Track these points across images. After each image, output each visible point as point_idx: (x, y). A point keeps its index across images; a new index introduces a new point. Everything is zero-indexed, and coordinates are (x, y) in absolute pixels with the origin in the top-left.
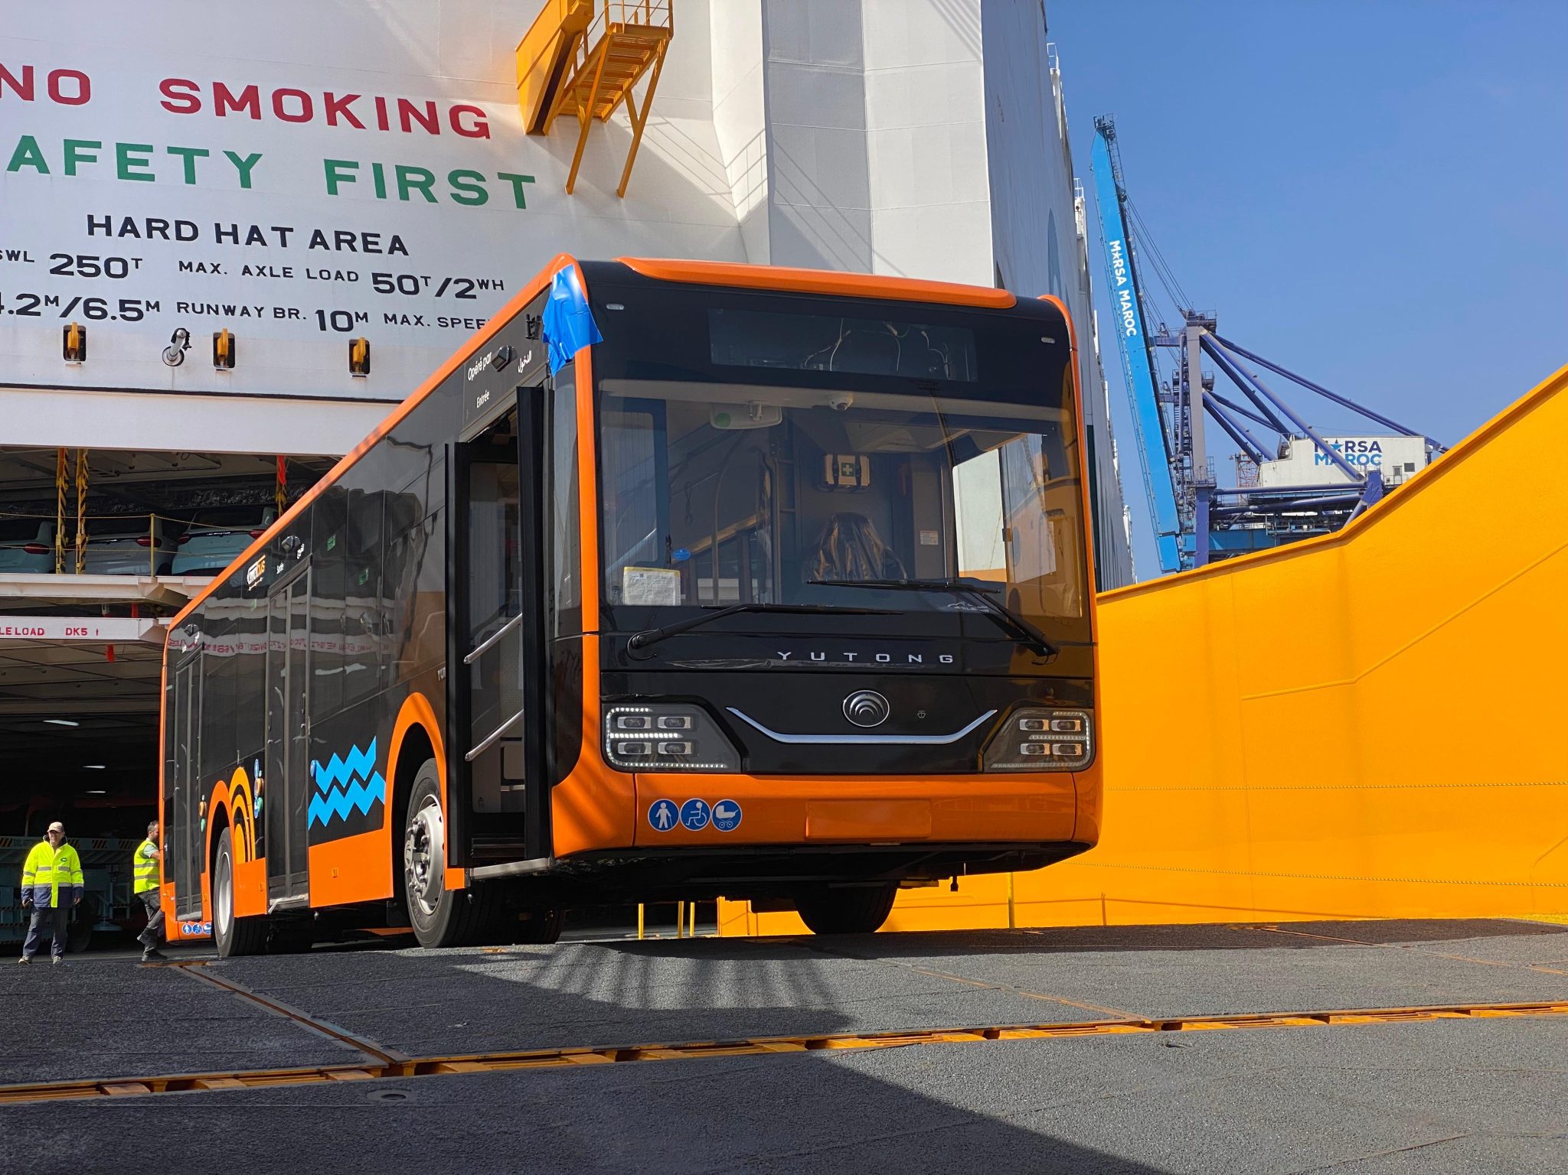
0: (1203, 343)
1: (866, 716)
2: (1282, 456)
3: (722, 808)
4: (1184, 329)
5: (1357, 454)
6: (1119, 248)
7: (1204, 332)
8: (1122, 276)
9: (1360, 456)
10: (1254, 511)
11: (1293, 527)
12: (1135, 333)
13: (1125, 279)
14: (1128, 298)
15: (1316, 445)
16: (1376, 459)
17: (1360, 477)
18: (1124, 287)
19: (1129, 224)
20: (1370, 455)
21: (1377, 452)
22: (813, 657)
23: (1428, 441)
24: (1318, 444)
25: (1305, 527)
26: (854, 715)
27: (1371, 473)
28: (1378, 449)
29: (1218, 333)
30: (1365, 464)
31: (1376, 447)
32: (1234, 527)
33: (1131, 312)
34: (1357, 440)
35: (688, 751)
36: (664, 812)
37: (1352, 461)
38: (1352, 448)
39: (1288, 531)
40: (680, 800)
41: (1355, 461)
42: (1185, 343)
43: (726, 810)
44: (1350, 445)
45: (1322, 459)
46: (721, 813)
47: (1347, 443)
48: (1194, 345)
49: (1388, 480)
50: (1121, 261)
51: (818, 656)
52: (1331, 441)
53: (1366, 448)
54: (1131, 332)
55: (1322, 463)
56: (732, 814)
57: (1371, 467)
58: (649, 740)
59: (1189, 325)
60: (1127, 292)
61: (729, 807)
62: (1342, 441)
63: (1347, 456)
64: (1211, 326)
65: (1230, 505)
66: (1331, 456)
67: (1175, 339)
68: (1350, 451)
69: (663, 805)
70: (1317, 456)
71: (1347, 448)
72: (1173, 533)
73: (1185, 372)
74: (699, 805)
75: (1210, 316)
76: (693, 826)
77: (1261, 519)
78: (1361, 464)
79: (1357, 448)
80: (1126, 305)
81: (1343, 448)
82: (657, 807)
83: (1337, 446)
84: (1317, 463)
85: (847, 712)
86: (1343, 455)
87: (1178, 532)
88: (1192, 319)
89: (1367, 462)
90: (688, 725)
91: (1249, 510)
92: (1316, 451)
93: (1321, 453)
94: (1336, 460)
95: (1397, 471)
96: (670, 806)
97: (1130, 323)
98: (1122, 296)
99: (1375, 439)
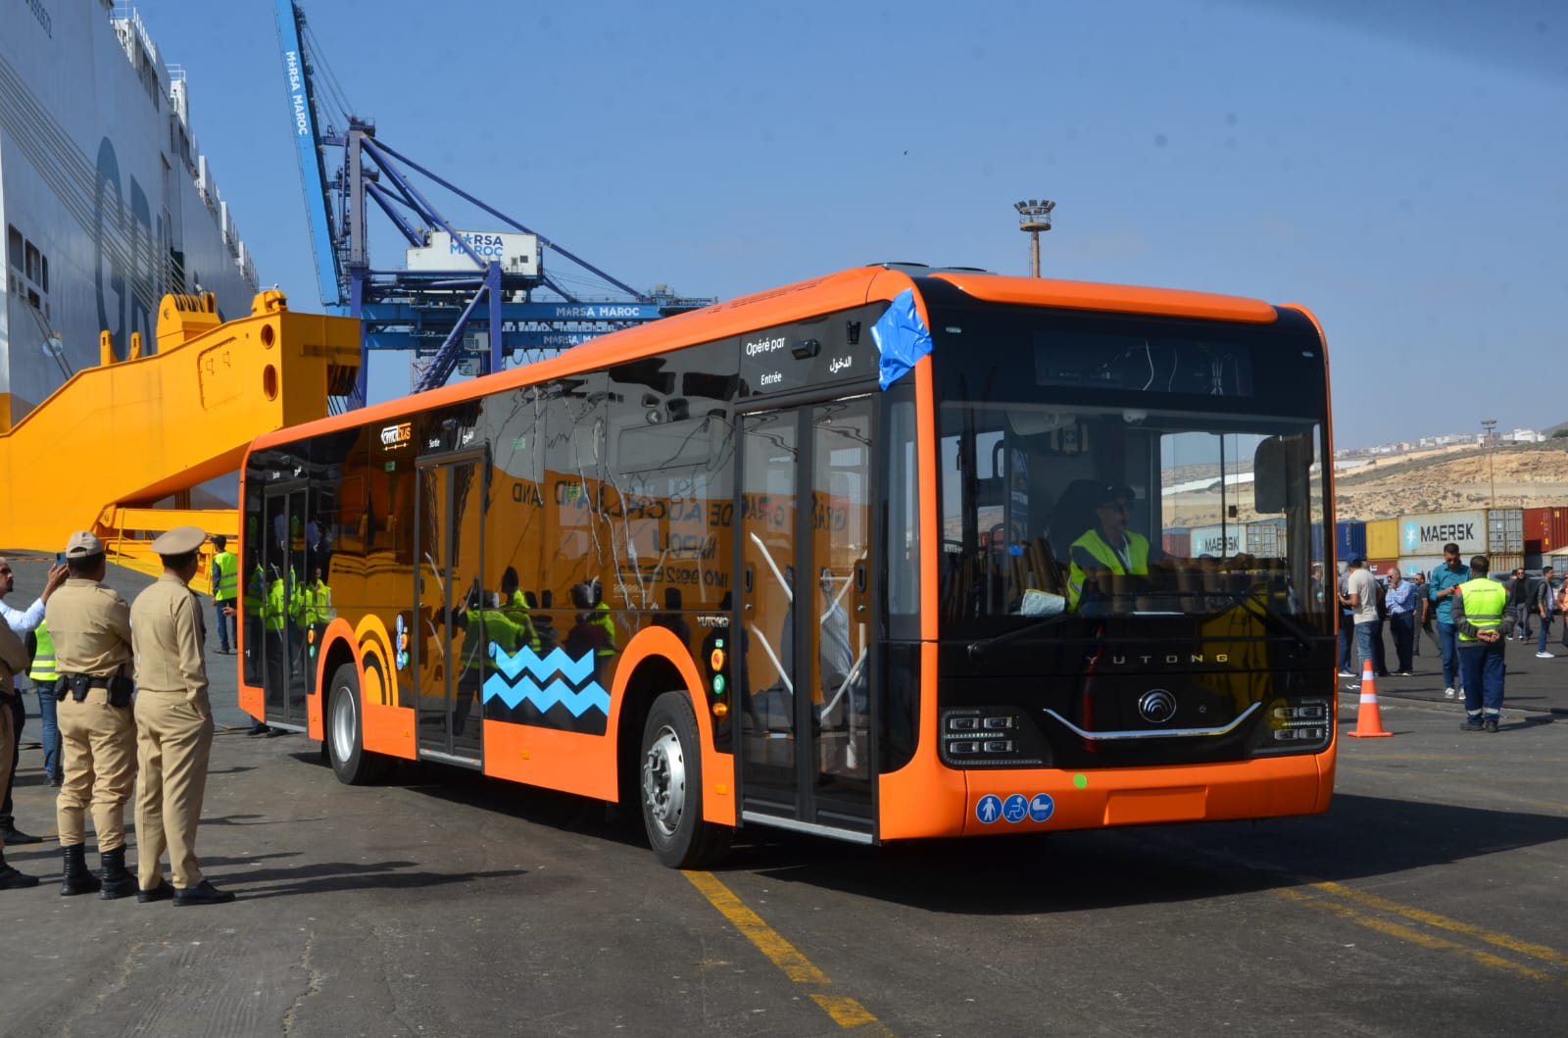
0: (363, 145)
1: (1158, 713)
2: (426, 245)
3: (1038, 800)
4: (347, 132)
5: (484, 246)
6: (294, 59)
7: (364, 136)
8: (296, 82)
9: (485, 248)
10: (403, 288)
11: (431, 303)
12: (306, 132)
13: (298, 86)
14: (301, 102)
15: (451, 238)
16: (499, 251)
17: (484, 265)
18: (297, 92)
19: (303, 37)
20: (494, 247)
21: (499, 245)
22: (1115, 661)
23: (540, 238)
24: (453, 237)
25: (441, 304)
26: (1147, 713)
27: (492, 263)
28: (501, 243)
29: (377, 138)
30: (489, 255)
31: (498, 241)
32: (386, 301)
33: (303, 114)
34: (484, 235)
35: (1009, 748)
36: (989, 807)
37: (479, 252)
38: (480, 241)
39: (426, 306)
40: (1003, 795)
41: (482, 252)
42: (348, 145)
43: (1041, 803)
44: (479, 238)
45: (456, 249)
46: (1037, 805)
47: (476, 236)
48: (355, 147)
49: (507, 269)
50: (296, 69)
51: (1119, 660)
52: (464, 235)
53: (491, 242)
54: (303, 131)
55: (456, 252)
56: (1045, 807)
57: (494, 258)
58: (976, 739)
59: (351, 129)
60: (300, 97)
61: (1044, 799)
62: (472, 235)
63: (476, 247)
64: (370, 132)
65: (383, 282)
66: (463, 246)
67: (340, 140)
68: (478, 244)
69: (990, 800)
70: (452, 246)
71: (476, 240)
72: (334, 304)
73: (347, 168)
74: (1019, 800)
75: (369, 123)
76: (1012, 818)
77: (405, 295)
78: (486, 254)
79: (484, 241)
80: (299, 108)
81: (473, 241)
82: (984, 802)
83: (468, 239)
84: (452, 252)
85: (1142, 709)
86: (472, 246)
87: (337, 303)
88: (355, 124)
89: (492, 253)
90: (1009, 724)
91: (400, 288)
92: (452, 241)
93: (455, 243)
94: (467, 250)
95: (514, 261)
96: (996, 803)
97: (302, 124)
98: (295, 100)
99: (498, 235)
